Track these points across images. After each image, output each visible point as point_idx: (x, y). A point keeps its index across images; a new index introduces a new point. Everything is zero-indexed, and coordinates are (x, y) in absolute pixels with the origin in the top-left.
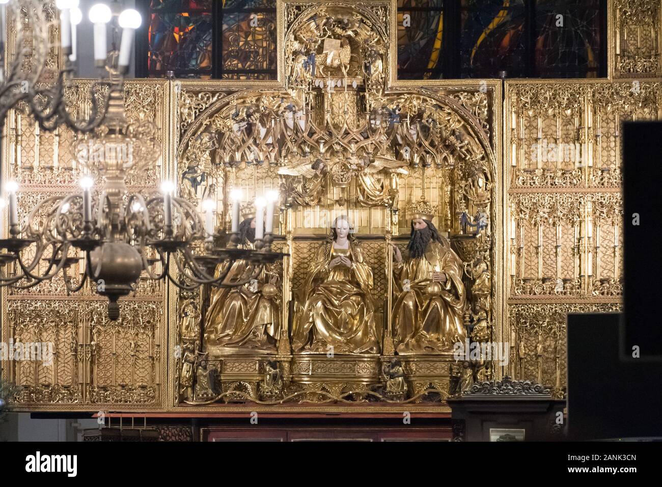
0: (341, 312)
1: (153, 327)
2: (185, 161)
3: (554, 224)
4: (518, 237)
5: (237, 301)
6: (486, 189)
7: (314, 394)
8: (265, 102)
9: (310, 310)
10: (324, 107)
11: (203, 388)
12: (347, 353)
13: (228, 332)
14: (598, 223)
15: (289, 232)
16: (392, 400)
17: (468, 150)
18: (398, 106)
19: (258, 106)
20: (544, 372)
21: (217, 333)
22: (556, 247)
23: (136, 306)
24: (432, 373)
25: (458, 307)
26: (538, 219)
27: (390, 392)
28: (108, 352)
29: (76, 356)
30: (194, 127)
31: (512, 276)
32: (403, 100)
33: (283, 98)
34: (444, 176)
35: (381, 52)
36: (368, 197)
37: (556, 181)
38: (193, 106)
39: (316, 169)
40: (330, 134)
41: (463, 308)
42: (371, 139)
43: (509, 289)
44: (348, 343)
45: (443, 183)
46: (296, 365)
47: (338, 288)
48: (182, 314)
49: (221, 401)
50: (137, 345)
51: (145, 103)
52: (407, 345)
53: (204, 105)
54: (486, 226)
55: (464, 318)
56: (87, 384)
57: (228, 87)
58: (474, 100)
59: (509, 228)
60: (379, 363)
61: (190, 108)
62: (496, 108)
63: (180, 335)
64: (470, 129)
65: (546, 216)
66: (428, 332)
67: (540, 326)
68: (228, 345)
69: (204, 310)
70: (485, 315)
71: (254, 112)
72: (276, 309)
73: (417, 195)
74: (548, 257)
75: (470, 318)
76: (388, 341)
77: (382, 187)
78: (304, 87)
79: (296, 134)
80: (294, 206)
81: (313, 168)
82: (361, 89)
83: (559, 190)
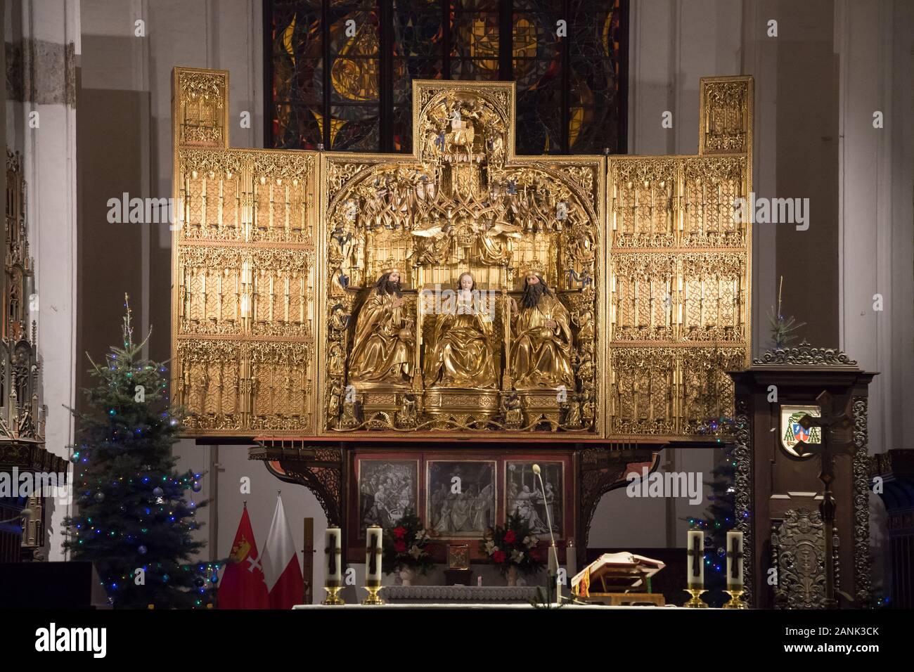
0: (467, 353)
1: (306, 365)
2: (333, 223)
3: (649, 280)
4: (618, 291)
5: (378, 343)
6: (591, 250)
7: (443, 423)
8: (402, 173)
9: (440, 352)
10: (451, 179)
11: (348, 417)
12: (472, 388)
13: (370, 369)
14: (687, 279)
15: (421, 287)
16: (509, 428)
17: (575, 217)
18: (516, 178)
19: (395, 177)
20: (639, 406)
21: (359, 370)
22: (651, 300)
23: (291, 346)
24: (544, 406)
25: (566, 350)
26: (635, 276)
27: (509, 421)
28: (265, 387)
29: (238, 389)
30: (341, 194)
31: (613, 324)
32: (520, 173)
33: (417, 170)
34: (551, 241)
35: (502, 131)
36: (489, 256)
37: (652, 243)
38: (340, 175)
39: (445, 232)
40: (457, 202)
41: (570, 351)
42: (491, 207)
43: (610, 335)
44: (473, 379)
45: (550, 247)
46: (427, 399)
47: (463, 333)
48: (330, 354)
49: (363, 429)
50: (291, 381)
51: (298, 172)
52: (523, 382)
53: (349, 175)
54: (591, 280)
55: (571, 359)
56: (248, 413)
57: (371, 159)
58: (581, 173)
59: (611, 282)
60: (499, 397)
61: (337, 177)
62: (601, 181)
63: (328, 372)
64: (577, 199)
65: (642, 272)
66: (541, 371)
67: (637, 367)
68: (370, 380)
69: (349, 351)
70: (589, 357)
71: (393, 182)
72: (411, 351)
73: (529, 256)
74: (643, 308)
75: (576, 359)
76: (507, 379)
77: (500, 248)
78: (436, 160)
79: (427, 203)
80: (424, 264)
81: (442, 231)
82: (484, 164)
83: (655, 251)
